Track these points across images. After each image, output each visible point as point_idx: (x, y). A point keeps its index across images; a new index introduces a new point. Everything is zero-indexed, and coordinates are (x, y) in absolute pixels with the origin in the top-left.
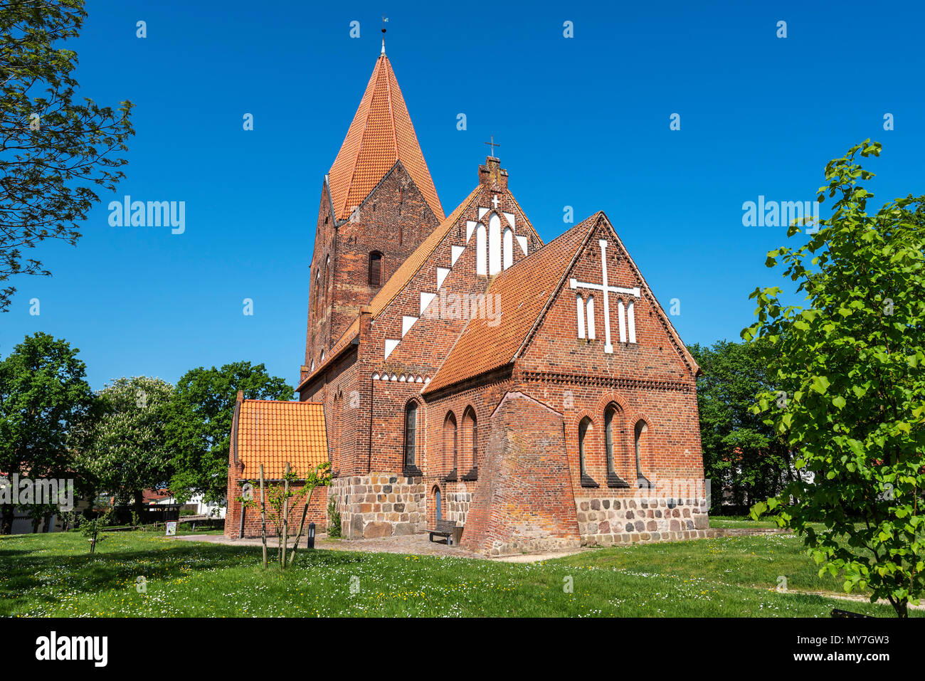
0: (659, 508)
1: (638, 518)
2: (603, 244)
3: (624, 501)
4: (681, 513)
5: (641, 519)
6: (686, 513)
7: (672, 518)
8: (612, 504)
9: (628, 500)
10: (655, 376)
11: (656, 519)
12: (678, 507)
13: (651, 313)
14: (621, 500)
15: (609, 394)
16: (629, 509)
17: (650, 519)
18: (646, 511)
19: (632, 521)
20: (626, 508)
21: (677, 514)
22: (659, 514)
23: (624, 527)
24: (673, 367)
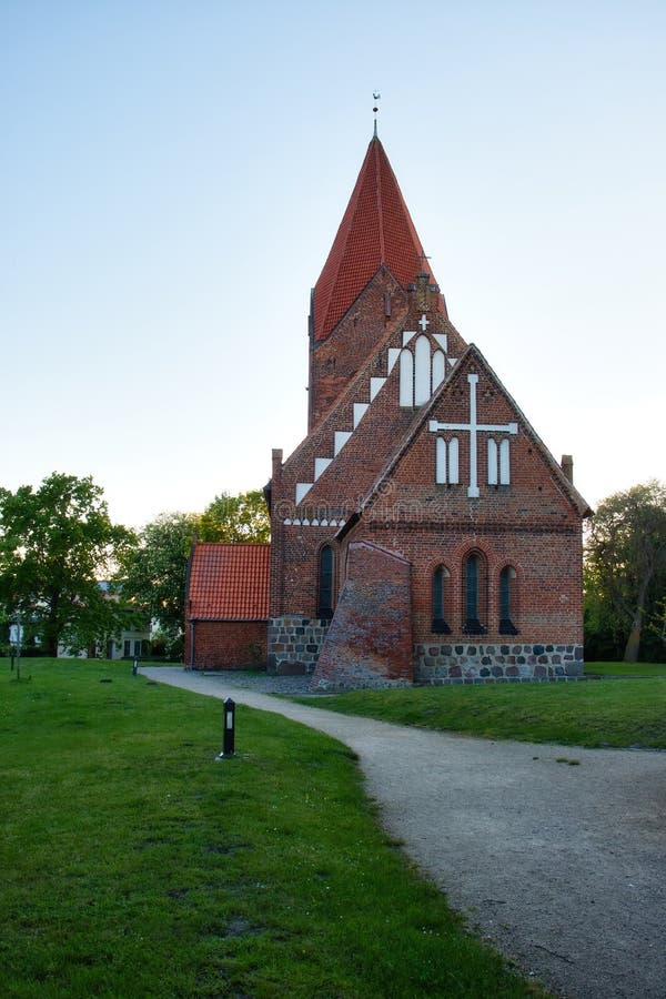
0: (523, 654)
1: (495, 663)
2: (473, 379)
3: (481, 647)
4: (550, 660)
5: (500, 665)
6: (556, 659)
7: (538, 664)
8: (465, 650)
9: (485, 646)
10: (530, 519)
11: (517, 665)
12: (546, 653)
13: (530, 451)
14: (477, 646)
15: (471, 540)
16: (486, 655)
17: (510, 665)
18: (506, 657)
19: (488, 667)
20: (482, 653)
21: (544, 660)
22: (522, 660)
23: (478, 672)
24: (554, 508)
